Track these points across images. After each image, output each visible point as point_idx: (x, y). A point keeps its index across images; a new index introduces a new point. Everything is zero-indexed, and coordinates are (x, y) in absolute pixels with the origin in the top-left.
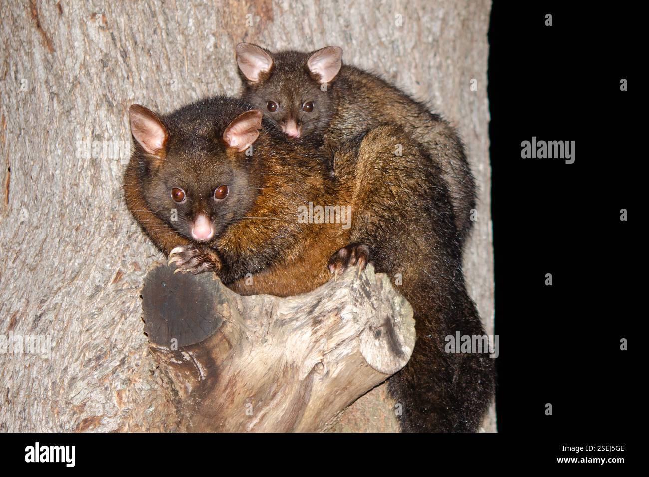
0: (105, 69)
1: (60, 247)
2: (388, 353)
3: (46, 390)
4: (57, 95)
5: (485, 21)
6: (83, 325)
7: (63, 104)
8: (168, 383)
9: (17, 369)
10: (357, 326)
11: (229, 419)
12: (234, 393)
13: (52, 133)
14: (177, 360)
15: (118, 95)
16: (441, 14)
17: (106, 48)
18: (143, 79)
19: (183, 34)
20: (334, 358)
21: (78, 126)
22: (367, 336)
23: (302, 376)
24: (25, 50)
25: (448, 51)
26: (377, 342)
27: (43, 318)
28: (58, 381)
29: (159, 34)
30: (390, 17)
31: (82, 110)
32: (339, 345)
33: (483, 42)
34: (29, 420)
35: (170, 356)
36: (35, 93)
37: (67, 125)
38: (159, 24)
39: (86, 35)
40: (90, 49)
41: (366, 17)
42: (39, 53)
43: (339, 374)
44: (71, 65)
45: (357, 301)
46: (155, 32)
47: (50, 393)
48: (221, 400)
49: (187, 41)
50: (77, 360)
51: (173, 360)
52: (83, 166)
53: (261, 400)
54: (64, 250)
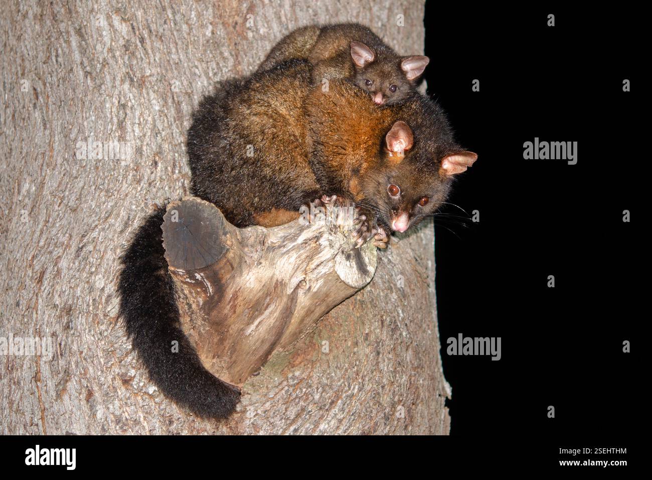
0: (127, 52)
1: (95, 193)
2: (357, 272)
3: (88, 305)
4: (90, 73)
5: (421, 9)
6: (115, 253)
7: (95, 81)
8: (183, 299)
9: (64, 290)
10: (332, 251)
11: (233, 326)
12: (236, 306)
13: (87, 103)
14: (190, 280)
15: (138, 72)
16: (387, 4)
17: (128, 35)
18: (157, 59)
19: (187, 23)
20: (314, 276)
21: (107, 98)
22: (340, 258)
23: (289, 291)
24: (64, 39)
25: (394, 34)
26: (348, 263)
27: (84, 249)
28: (97, 298)
29: (169, 24)
30: (348, 7)
31: (110, 85)
32: (318, 266)
33: (421, 26)
34: (76, 329)
35: (185, 277)
36: (72, 72)
37: (99, 97)
38: (168, 16)
39: (111, 25)
40: (115, 37)
41: (330, 8)
42: (74, 40)
43: (318, 289)
44: (101, 49)
45: (332, 231)
46: (165, 22)
47: (91, 308)
48: (226, 311)
49: (191, 29)
50: (111, 281)
51: (188, 280)
52: (112, 129)
53: (257, 310)
54: (99, 195)
